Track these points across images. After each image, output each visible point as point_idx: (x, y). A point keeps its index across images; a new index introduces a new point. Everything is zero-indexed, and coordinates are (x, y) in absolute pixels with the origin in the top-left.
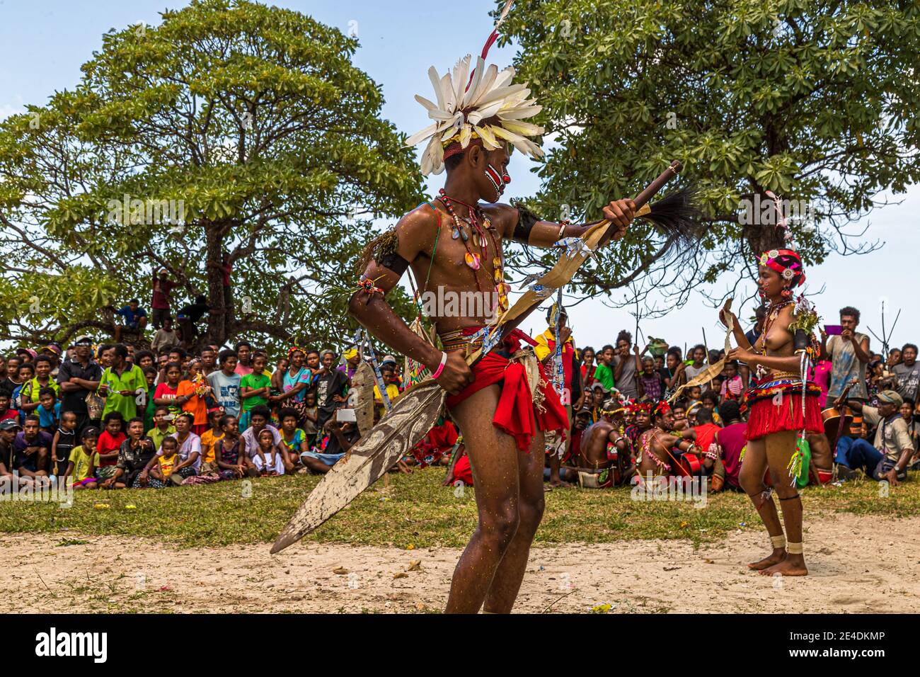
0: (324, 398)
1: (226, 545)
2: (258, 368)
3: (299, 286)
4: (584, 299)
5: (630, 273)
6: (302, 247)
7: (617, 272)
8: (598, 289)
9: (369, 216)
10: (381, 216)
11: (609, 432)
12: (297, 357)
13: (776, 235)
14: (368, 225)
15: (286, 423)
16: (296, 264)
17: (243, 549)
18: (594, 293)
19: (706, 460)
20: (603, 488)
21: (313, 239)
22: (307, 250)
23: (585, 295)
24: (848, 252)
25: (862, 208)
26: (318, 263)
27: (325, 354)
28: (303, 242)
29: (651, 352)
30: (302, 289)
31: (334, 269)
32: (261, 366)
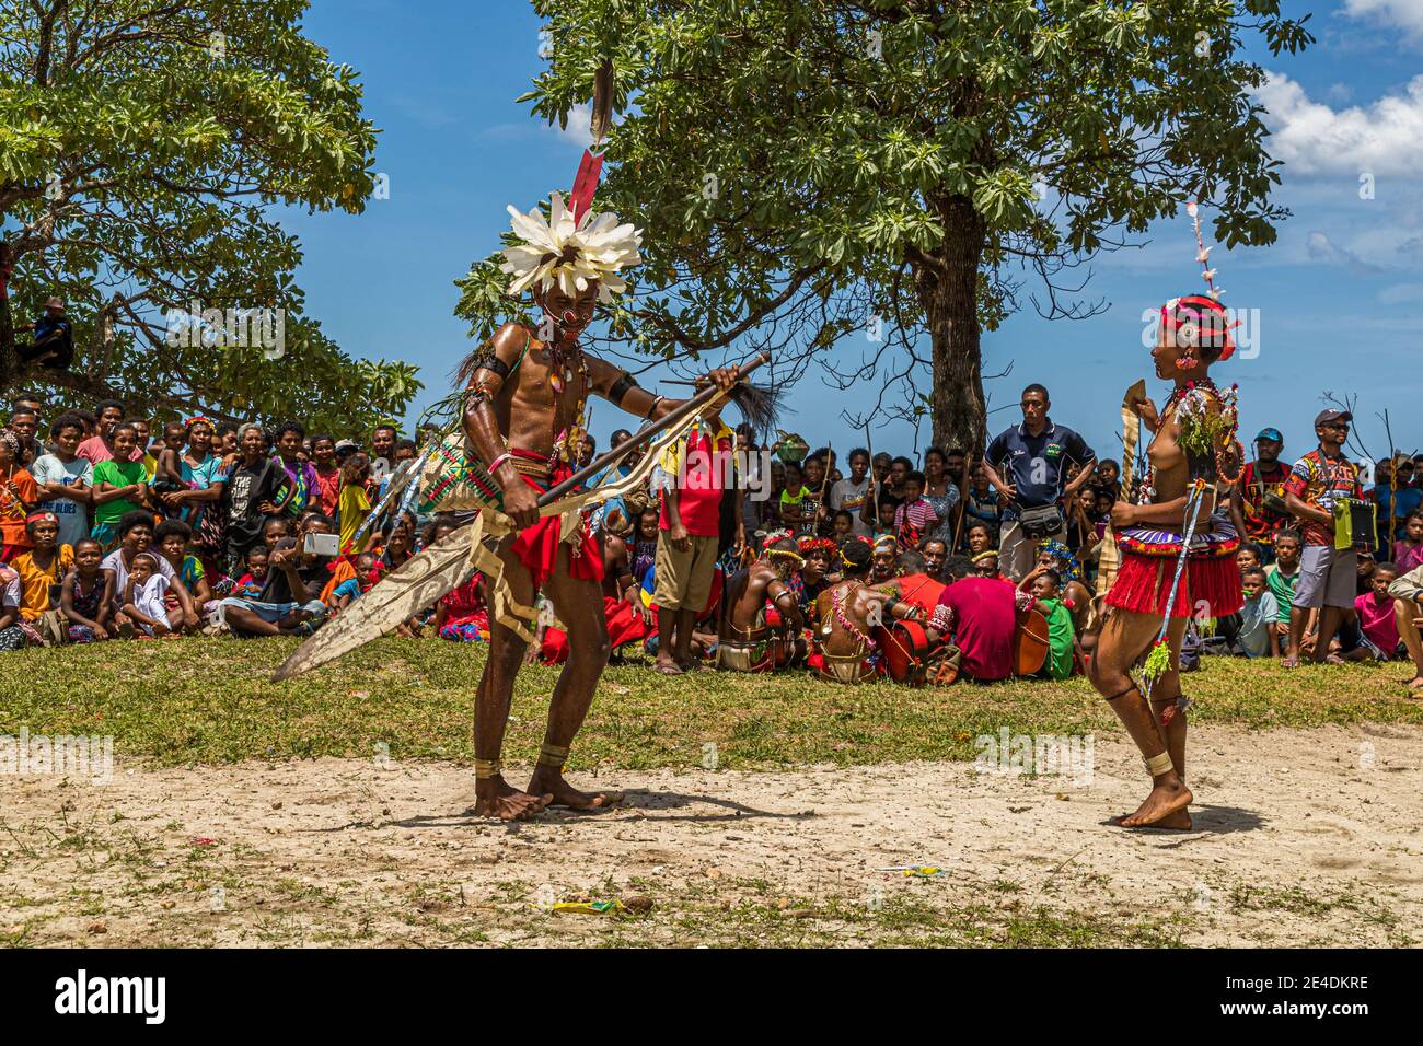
0: (242, 506)
1: (235, 762)
2: (121, 449)
3: (128, 309)
4: (655, 363)
5: (732, 326)
6: (128, 242)
7: (712, 322)
8: (679, 348)
9: (255, 200)
10: (274, 201)
11: (768, 582)
12: (198, 433)
13: (964, 281)
14: (253, 214)
15: (168, 546)
16: (117, 269)
17: (272, 769)
18: (671, 356)
19: (931, 630)
20: (757, 671)
21: (152, 231)
22: (139, 248)
23: (658, 357)
24: (1057, 314)
25: (1083, 249)
26: (158, 271)
27: (246, 430)
28: (131, 232)
29: (779, 455)
30: (134, 316)
31: (187, 284)
32: (127, 444)
